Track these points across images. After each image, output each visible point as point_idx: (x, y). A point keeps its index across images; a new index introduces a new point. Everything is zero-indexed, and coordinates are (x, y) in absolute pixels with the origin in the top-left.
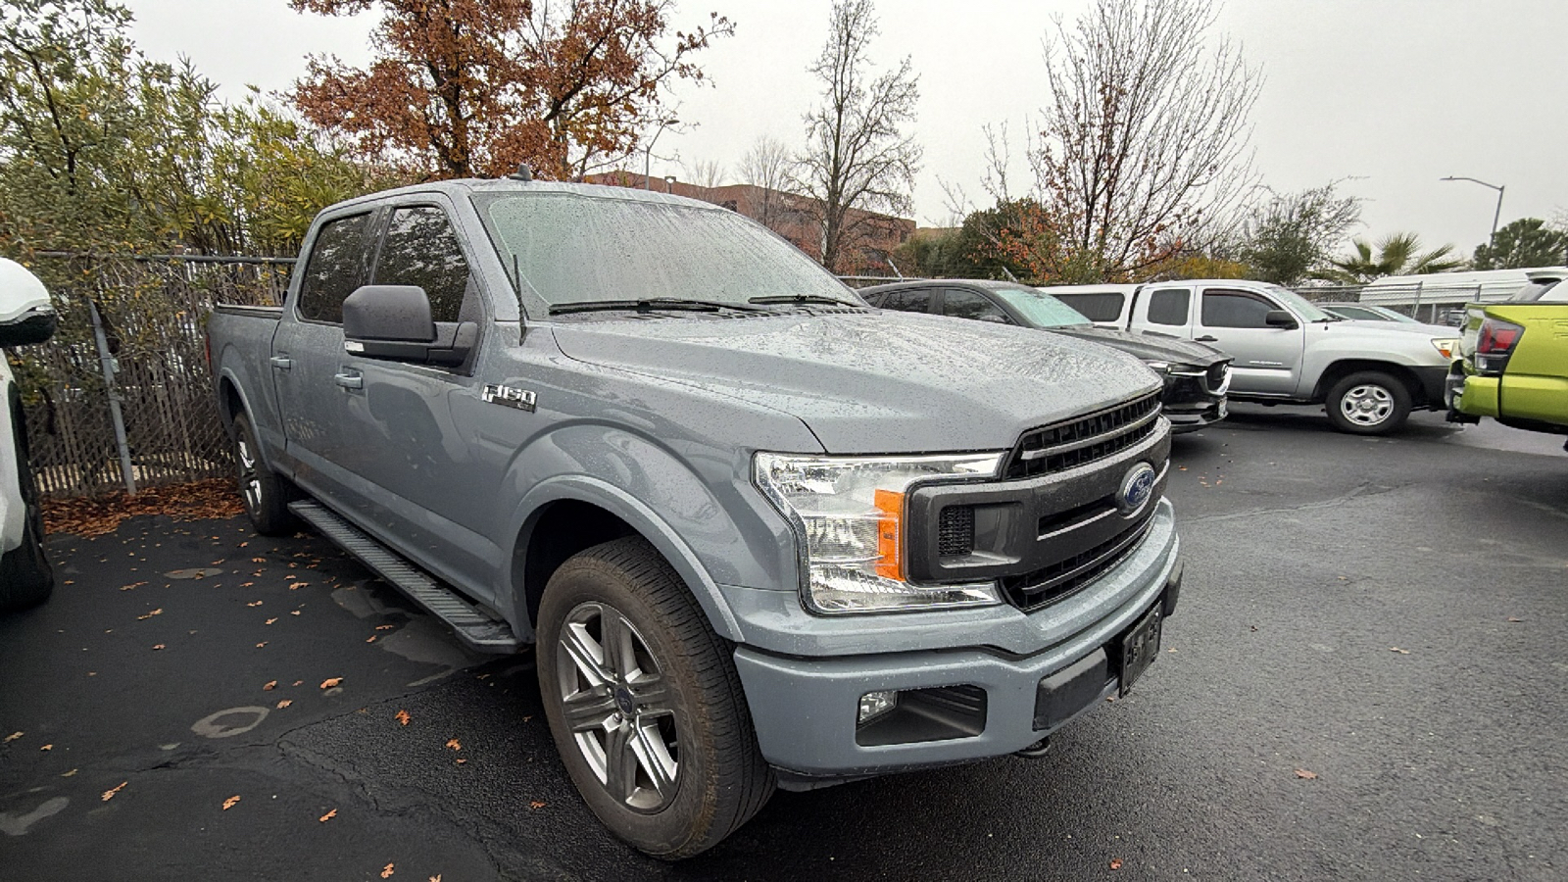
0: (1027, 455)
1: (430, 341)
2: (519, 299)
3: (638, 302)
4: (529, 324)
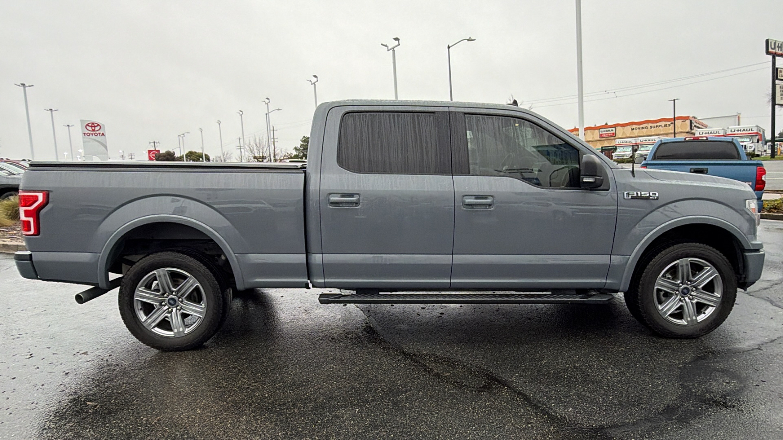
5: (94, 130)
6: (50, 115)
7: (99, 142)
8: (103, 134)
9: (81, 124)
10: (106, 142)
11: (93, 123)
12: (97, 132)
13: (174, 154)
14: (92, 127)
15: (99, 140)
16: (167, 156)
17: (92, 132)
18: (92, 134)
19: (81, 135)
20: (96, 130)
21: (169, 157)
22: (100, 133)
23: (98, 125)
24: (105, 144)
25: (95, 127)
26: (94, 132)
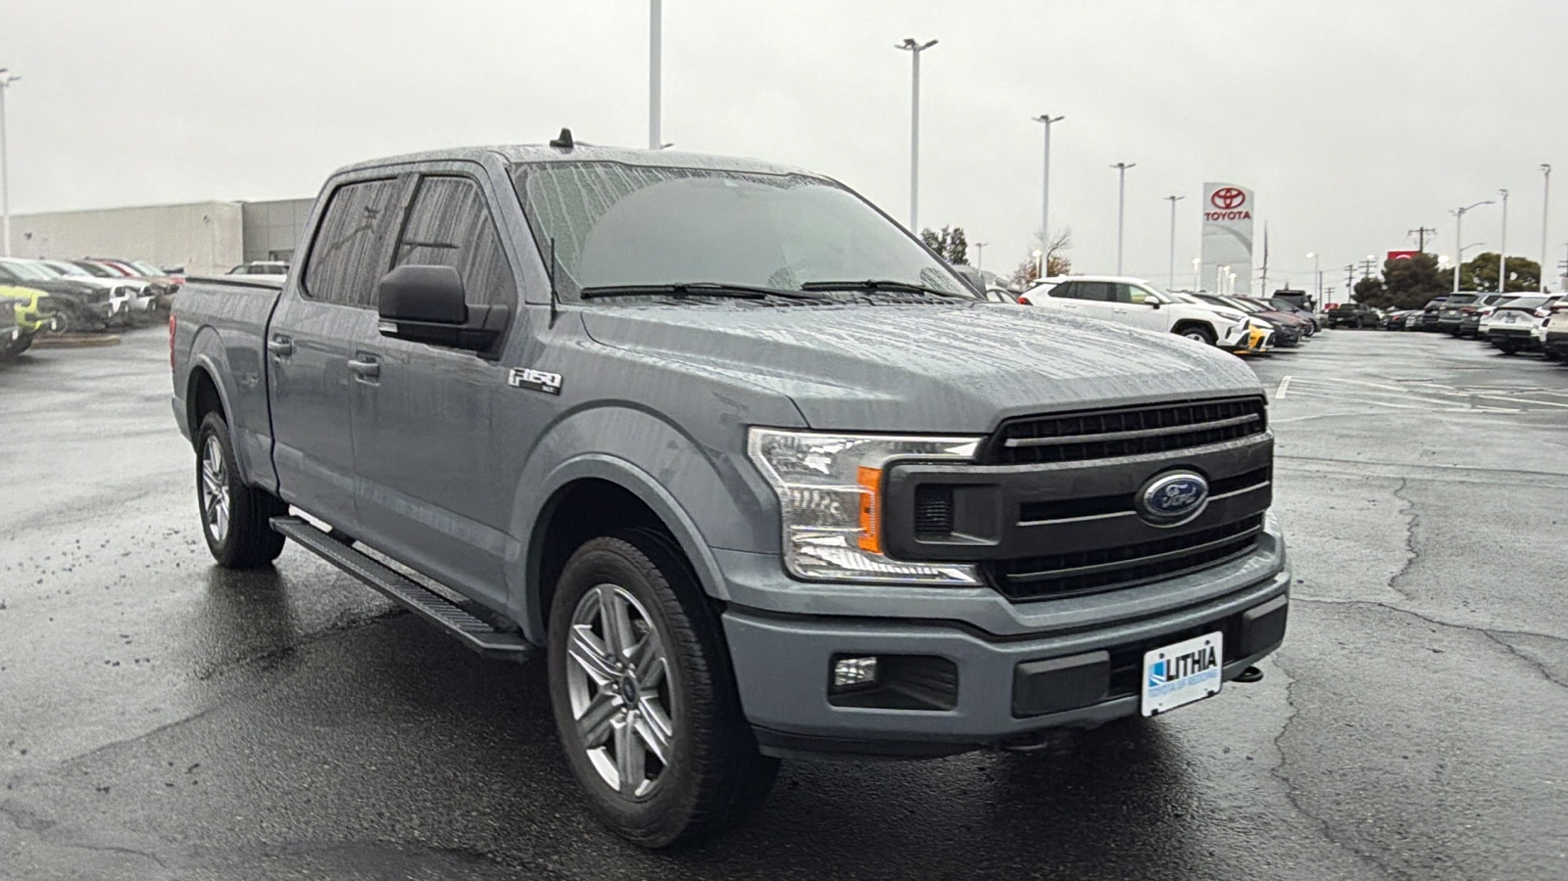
0: (1011, 443)
1: (460, 323)
2: (553, 286)
3: (673, 286)
4: (559, 308)
5: (1228, 206)
6: (1118, 178)
7: (1235, 233)
8: (1247, 215)
9: (1205, 191)
10: (1252, 234)
11: (1228, 190)
12: (1235, 210)
13: (1436, 263)
14: (1225, 197)
15: (1236, 228)
16: (1414, 268)
17: (1224, 211)
18: (1224, 216)
19: (1200, 217)
20: (1234, 204)
21: (1419, 270)
22: (1240, 213)
23: (1240, 193)
24: (1248, 237)
25: (1232, 197)
26: (1229, 211)
